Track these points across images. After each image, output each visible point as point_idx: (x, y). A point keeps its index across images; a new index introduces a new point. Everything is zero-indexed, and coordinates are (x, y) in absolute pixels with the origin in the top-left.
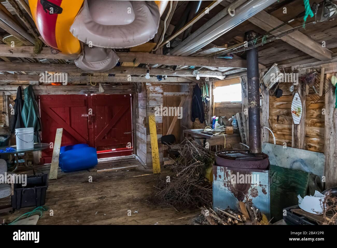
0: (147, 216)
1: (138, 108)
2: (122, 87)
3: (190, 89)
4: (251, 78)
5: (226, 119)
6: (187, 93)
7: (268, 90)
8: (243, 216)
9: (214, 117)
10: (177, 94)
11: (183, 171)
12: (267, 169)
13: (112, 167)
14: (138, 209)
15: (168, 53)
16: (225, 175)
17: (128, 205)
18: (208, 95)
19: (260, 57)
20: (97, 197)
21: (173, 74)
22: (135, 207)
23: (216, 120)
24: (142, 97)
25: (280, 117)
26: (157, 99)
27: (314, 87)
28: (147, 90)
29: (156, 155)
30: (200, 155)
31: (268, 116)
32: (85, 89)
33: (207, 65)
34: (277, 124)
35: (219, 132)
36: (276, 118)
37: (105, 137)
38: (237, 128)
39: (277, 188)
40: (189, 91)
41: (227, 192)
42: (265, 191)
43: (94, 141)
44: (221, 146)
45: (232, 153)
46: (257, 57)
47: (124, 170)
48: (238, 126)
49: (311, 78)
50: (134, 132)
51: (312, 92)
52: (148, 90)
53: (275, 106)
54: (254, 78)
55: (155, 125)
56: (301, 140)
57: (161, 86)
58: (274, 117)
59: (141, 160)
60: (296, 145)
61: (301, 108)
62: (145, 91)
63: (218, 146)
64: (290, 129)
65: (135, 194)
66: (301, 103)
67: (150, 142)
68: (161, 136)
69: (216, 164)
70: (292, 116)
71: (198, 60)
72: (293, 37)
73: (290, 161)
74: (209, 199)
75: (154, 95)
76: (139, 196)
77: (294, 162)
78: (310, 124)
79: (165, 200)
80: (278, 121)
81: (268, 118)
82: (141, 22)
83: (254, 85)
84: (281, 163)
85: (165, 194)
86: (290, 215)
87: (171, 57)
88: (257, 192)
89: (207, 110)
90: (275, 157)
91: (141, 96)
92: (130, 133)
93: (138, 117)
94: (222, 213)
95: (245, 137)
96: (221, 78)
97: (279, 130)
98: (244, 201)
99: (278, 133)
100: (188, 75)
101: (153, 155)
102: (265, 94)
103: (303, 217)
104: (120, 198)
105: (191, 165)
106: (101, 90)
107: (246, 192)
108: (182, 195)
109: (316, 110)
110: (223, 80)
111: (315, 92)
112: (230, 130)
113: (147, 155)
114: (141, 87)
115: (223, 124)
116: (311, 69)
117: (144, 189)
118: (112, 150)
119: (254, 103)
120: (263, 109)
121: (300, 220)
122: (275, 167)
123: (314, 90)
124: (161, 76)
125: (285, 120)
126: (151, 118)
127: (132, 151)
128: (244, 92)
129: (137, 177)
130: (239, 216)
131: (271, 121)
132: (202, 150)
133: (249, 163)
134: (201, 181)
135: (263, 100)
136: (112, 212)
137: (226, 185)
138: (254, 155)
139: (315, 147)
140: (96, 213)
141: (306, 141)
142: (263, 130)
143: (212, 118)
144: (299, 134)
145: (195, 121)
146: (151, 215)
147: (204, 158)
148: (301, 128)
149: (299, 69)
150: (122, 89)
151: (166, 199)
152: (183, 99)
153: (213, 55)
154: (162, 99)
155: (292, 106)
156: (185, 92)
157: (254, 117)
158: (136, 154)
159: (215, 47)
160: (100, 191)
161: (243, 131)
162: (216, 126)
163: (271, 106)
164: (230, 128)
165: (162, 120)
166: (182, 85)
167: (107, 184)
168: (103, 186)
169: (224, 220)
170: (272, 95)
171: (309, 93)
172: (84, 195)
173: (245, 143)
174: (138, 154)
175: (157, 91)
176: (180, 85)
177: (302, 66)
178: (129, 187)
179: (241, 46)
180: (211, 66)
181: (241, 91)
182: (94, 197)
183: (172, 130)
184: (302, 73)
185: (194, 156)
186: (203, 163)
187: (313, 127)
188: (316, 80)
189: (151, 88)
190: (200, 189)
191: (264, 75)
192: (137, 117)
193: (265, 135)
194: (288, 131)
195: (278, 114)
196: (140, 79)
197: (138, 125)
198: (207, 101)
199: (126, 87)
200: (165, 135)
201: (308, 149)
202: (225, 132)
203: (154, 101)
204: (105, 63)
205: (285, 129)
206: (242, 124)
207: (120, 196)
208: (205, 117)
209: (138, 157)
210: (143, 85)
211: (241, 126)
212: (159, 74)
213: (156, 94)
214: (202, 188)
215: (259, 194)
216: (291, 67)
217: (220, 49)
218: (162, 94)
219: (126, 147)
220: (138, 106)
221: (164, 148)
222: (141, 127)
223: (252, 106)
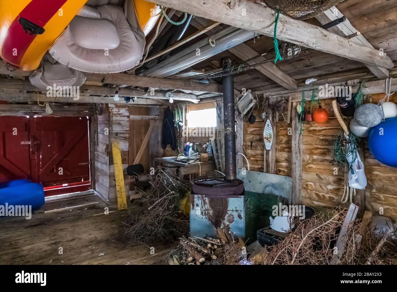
0: (116, 258)
1: (98, 133)
2: (76, 108)
3: (160, 112)
4: (227, 104)
5: (200, 145)
6: (157, 117)
7: (242, 116)
8: (222, 240)
9: (188, 143)
10: (146, 117)
11: (155, 204)
12: (243, 194)
13: (64, 206)
14: (104, 251)
15: (140, 73)
16: (203, 203)
17: (91, 248)
18: (181, 120)
19: (235, 82)
20: (49, 243)
21: (144, 95)
22: (100, 250)
23: (190, 147)
24: (103, 121)
25: (253, 143)
26: (122, 122)
27: (283, 114)
28: (109, 113)
29: (121, 188)
30: (174, 185)
31: (242, 142)
32: (26, 109)
33: (183, 89)
34: (250, 150)
35: (193, 159)
36: (250, 144)
37: (53, 169)
38: (212, 155)
39: (251, 213)
40: (159, 114)
41: (204, 220)
42: (241, 216)
43: (38, 175)
44: (195, 174)
45: (208, 181)
46: (233, 83)
47: (81, 209)
48: (213, 153)
49: (280, 106)
50: (91, 162)
51: (281, 120)
52: (111, 112)
53: (249, 132)
54: (230, 105)
55: (120, 153)
56: (272, 165)
57: (127, 108)
58: (248, 143)
59: (101, 195)
60: (267, 170)
61: (272, 135)
62: (107, 114)
63: (192, 174)
64: (263, 155)
65: (98, 235)
66: (272, 130)
67: (114, 173)
68: (126, 166)
69: (193, 193)
70: (264, 142)
71: (173, 82)
72: (265, 67)
73: (263, 186)
74: (184, 231)
75: (119, 118)
76: (103, 237)
77: (266, 187)
78: (280, 149)
79: (135, 238)
80: (251, 147)
81: (242, 145)
82: (127, 48)
83: (230, 111)
84: (254, 189)
85: (135, 231)
86: (263, 236)
87: (145, 79)
88: (233, 217)
89: (179, 135)
90: (249, 183)
91: (101, 120)
92: (86, 163)
93: (98, 145)
94: (201, 241)
95: (220, 164)
96: (195, 101)
97: (253, 156)
98: (221, 227)
99: (252, 159)
100: (160, 97)
101: (118, 188)
102: (239, 120)
103: (274, 236)
104: (80, 241)
105: (165, 197)
106: (49, 111)
107: (224, 219)
108: (154, 230)
109: (284, 137)
110: (197, 104)
111: (284, 119)
112: (205, 157)
113: (109, 189)
114: (101, 108)
115: (197, 151)
116: (280, 97)
117: (109, 228)
118: (63, 185)
119: (229, 129)
120: (238, 135)
121: (271, 239)
122: (249, 193)
123: (283, 117)
124: (129, 97)
125: (258, 146)
126: (114, 145)
127: (89, 186)
128: (219, 118)
129: (99, 216)
130: (218, 241)
131: (245, 147)
132: (176, 180)
133: (226, 189)
134: (175, 213)
135: (237, 126)
136: (71, 258)
137: (204, 214)
138: (230, 181)
139: (284, 171)
140: (51, 261)
141: (277, 166)
142: (238, 156)
143: (185, 144)
144: (270, 160)
145: (167, 148)
146: (120, 256)
147: (178, 188)
148: (272, 153)
149: (270, 97)
150: (77, 110)
151: (137, 236)
152: (152, 124)
153: (190, 79)
154: (128, 124)
155: (264, 132)
156: (155, 115)
157: (230, 144)
158: (95, 189)
159: (193, 71)
160: (52, 235)
161: (218, 158)
162: (190, 154)
163: (245, 132)
164: (205, 155)
165: (127, 147)
166: (151, 108)
167: (61, 226)
168: (56, 229)
169: (203, 247)
170: (247, 121)
171: (279, 120)
172: (31, 243)
173: (221, 171)
174: (97, 189)
175: (122, 114)
176: (149, 108)
177: (273, 94)
178: (90, 227)
179: (219, 72)
180: (187, 89)
181: (216, 116)
182: (45, 243)
183: (140, 158)
184: (273, 101)
185: (168, 187)
186: (178, 193)
187: (282, 153)
188: (284, 108)
189: (115, 110)
190: (175, 221)
191: (239, 101)
192: (95, 144)
193: (239, 161)
194: (260, 157)
195: (252, 140)
196: (102, 99)
197: (98, 154)
198: (179, 126)
199: (82, 108)
200: (131, 164)
201: (278, 173)
202: (200, 160)
203: (118, 125)
204: (69, 82)
205: (257, 155)
206: (217, 150)
207: (80, 239)
208: (177, 144)
209: (98, 192)
210: (104, 106)
211: (216, 152)
212: (128, 95)
213: (121, 117)
214: (177, 220)
215: (235, 219)
216: (263, 94)
217: (197, 74)
218: (128, 117)
219: (81, 181)
220: (97, 131)
221: (131, 180)
222: (102, 156)
223: (228, 132)
